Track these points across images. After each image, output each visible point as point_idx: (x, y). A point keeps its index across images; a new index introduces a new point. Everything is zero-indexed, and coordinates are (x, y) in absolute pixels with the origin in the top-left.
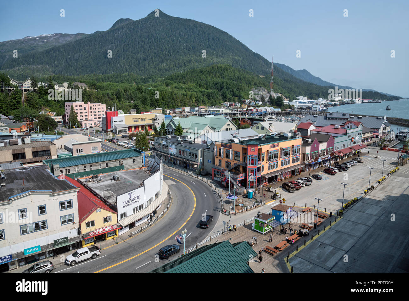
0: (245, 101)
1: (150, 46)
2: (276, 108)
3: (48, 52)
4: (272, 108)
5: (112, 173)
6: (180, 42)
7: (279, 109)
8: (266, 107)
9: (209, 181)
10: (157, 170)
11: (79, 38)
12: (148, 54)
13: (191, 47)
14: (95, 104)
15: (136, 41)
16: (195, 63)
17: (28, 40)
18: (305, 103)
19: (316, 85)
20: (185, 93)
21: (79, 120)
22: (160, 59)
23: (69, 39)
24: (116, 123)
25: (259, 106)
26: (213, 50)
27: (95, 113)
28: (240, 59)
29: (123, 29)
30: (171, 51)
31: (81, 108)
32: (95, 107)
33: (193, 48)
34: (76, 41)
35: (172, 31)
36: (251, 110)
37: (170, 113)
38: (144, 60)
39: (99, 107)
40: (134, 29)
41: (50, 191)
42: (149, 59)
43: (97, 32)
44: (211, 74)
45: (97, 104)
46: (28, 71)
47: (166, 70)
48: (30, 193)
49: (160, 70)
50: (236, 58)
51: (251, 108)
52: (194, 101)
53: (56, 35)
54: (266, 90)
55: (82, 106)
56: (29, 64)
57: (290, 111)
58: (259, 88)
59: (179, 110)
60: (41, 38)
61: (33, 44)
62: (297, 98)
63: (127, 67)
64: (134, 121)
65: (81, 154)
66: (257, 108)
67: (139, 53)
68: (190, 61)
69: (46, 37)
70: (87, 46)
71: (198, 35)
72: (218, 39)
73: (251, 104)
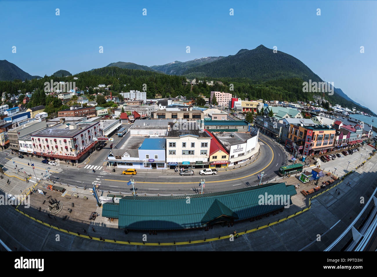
0: (309, 102)
1: (258, 64)
2: (325, 109)
3: (205, 66)
4: (323, 109)
5: (230, 132)
6: (274, 63)
7: (327, 110)
8: (320, 108)
9: (283, 147)
10: (256, 135)
11: (220, 59)
12: (256, 68)
13: (281, 67)
14: (226, 93)
15: (250, 61)
16: (283, 76)
17: (196, 60)
18: (340, 109)
19: (345, 99)
20: (277, 92)
21: (217, 101)
22: (263, 72)
23: (215, 59)
24: (236, 105)
25: (316, 106)
26: (293, 69)
27: (226, 98)
28: (308, 76)
29: (243, 54)
30: (270, 67)
31: (219, 95)
32: (226, 95)
33: (281, 66)
34: (219, 60)
35: (270, 56)
36: (312, 108)
37: (267, 103)
38: (254, 71)
39: (228, 95)
40: (249, 54)
41: (198, 136)
42: (257, 71)
43: (229, 56)
44: (292, 83)
45: (227, 93)
46: (195, 75)
47: (266, 78)
48: (189, 135)
49: (263, 77)
50: (305, 75)
51: (312, 107)
52: (281, 98)
53: (209, 57)
54: (320, 97)
55: (219, 94)
56: (195, 72)
57: (332, 113)
58: (317, 95)
59: (273, 102)
60: (202, 59)
61: (198, 62)
62: (336, 105)
63: (245, 74)
64: (247, 105)
65: (216, 120)
66: (315, 107)
67: (252, 67)
68: (280, 74)
69: (204, 59)
70: (224, 63)
71: (284, 60)
72: (296, 63)
73: (312, 104)
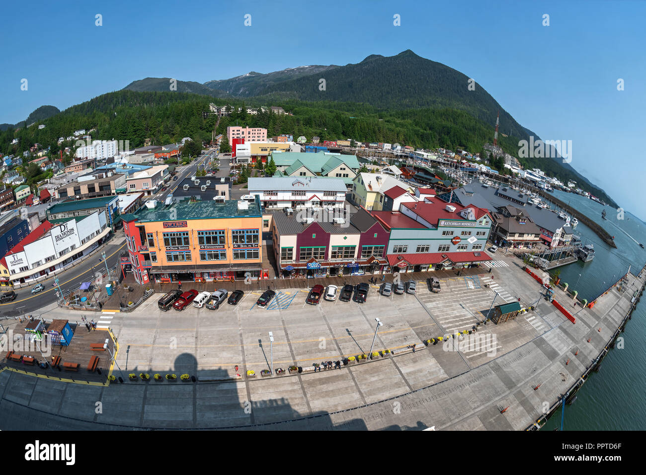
0: (461, 152)
2: (493, 169)
4: (489, 168)
6: (427, 82)
7: (497, 172)
8: (482, 165)
11: (331, 68)
12: (392, 88)
13: (439, 89)
15: (383, 75)
17: (288, 71)
18: (535, 176)
22: (404, 95)
23: (322, 70)
25: (474, 162)
26: (462, 96)
28: (488, 112)
29: (372, 63)
30: (417, 88)
36: (463, 164)
38: (388, 93)
40: (382, 64)
42: (393, 93)
43: (349, 64)
44: (443, 117)
50: (484, 110)
51: (464, 161)
53: (312, 66)
57: (509, 178)
60: (298, 69)
61: (291, 74)
62: (533, 169)
66: (471, 163)
67: (383, 86)
69: (303, 69)
73: (467, 157)
